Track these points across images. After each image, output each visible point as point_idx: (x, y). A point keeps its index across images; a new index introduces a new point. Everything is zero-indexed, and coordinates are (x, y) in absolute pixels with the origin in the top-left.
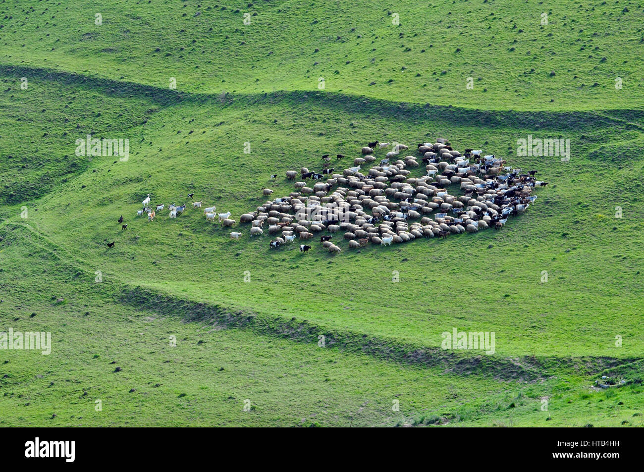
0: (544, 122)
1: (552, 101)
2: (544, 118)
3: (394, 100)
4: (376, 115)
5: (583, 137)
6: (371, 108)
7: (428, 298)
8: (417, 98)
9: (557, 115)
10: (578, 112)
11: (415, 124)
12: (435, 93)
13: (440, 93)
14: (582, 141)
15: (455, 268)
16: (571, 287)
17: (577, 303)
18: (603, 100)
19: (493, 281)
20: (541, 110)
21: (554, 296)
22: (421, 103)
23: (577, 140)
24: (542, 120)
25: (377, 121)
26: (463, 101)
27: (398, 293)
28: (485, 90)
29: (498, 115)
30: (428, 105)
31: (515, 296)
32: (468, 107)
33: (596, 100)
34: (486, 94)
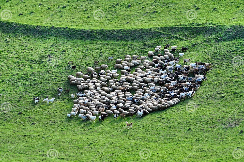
0: (122, 36)
1: (128, 23)
2: (122, 33)
3: (33, 25)
4: (21, 34)
5: (145, 45)
6: (19, 30)
7: (44, 147)
8: (47, 23)
9: (130, 31)
10: (142, 29)
11: (45, 39)
12: (58, 20)
13: (61, 19)
14: (144, 47)
15: (63, 127)
16: (129, 137)
17: (132, 147)
18: (158, 21)
19: (84, 135)
20: (120, 29)
21: (119, 143)
22: (49, 26)
23: (142, 46)
24: (121, 35)
25: (22, 38)
26: (75, 24)
27: (26, 145)
28: (88, 17)
29: (95, 32)
30: (53, 27)
31: (96, 143)
32: (77, 28)
33: (154, 21)
34: (89, 19)
